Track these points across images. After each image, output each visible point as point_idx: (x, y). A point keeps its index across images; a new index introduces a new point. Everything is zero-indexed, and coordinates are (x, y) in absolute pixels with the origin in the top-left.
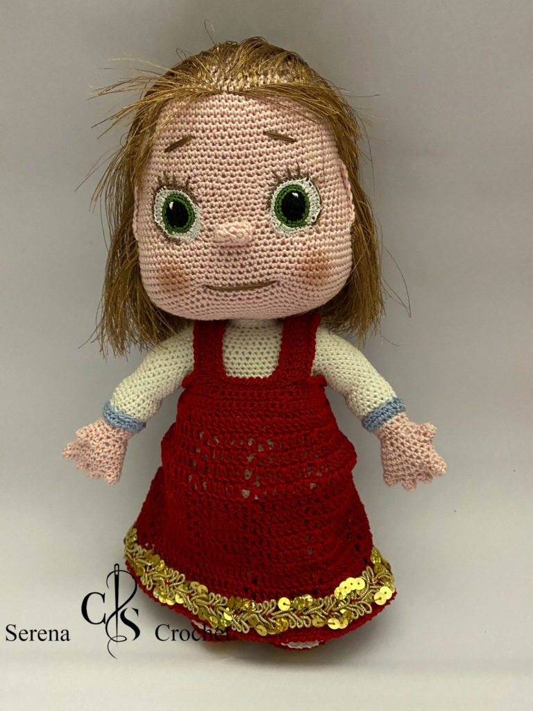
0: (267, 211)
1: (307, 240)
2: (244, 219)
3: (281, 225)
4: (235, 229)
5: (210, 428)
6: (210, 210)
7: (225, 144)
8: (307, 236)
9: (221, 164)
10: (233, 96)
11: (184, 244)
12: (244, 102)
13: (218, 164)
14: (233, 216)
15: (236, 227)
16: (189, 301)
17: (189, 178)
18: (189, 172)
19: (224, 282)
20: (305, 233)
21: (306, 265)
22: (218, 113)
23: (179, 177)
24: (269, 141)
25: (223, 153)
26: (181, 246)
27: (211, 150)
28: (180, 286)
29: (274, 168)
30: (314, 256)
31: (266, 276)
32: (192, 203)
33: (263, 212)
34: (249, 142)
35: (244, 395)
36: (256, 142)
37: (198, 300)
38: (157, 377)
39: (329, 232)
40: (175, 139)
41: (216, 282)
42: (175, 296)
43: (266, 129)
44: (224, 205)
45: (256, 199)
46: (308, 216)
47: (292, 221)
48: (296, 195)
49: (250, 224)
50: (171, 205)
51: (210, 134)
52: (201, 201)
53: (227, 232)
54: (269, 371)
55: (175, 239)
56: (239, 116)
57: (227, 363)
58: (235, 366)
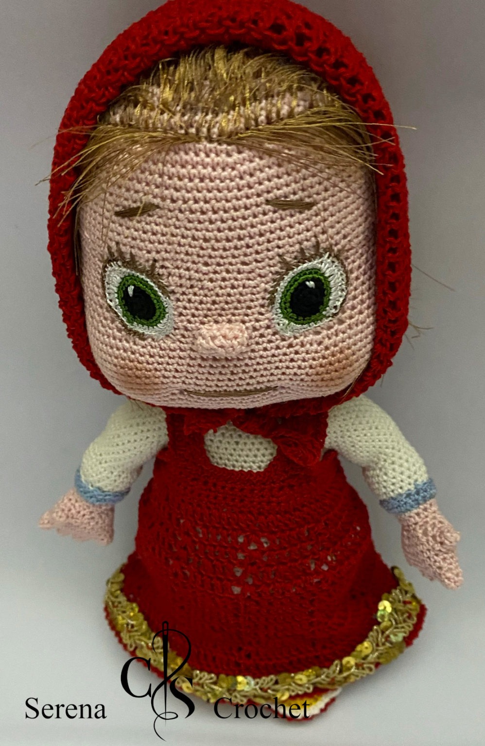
0: (269, 309)
1: (323, 338)
2: (236, 320)
3: (289, 324)
4: (223, 340)
6: (188, 305)
7: (207, 223)
8: (324, 332)
9: (202, 249)
10: (219, 147)
11: (150, 340)
12: (236, 156)
13: (197, 249)
14: (220, 315)
16: (160, 400)
17: (155, 261)
18: (153, 253)
19: (208, 389)
20: (322, 328)
21: (323, 369)
23: (140, 257)
24: (275, 212)
26: (146, 342)
27: (186, 228)
29: (281, 251)
30: (333, 356)
31: (265, 383)
32: (160, 294)
33: (263, 310)
34: (244, 218)
36: (255, 217)
37: (172, 400)
39: (357, 317)
40: (130, 202)
41: (197, 388)
43: (270, 196)
44: (207, 302)
45: (254, 294)
46: (327, 306)
47: (304, 317)
48: (311, 284)
50: (131, 290)
51: (184, 206)
52: (173, 293)
53: (211, 343)
54: (265, 459)
55: (138, 332)
56: (228, 181)
57: (211, 446)
58: (221, 451)
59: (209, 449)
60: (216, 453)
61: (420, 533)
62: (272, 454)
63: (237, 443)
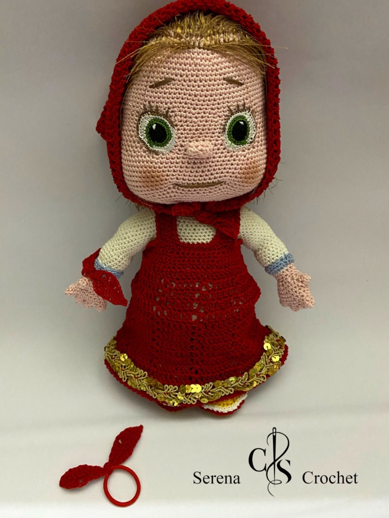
0: (222, 134)
1: (246, 154)
2: (207, 140)
3: (231, 144)
4: (202, 147)
5: (170, 276)
6: (183, 132)
7: (197, 87)
8: (247, 151)
9: (193, 100)
10: (203, 51)
11: (161, 155)
12: (211, 55)
13: (191, 100)
14: (199, 137)
15: (202, 146)
16: (161, 194)
17: (169, 108)
18: (169, 104)
19: (189, 182)
20: (246, 149)
21: (246, 171)
22: (192, 64)
23: (161, 107)
24: (227, 85)
25: (195, 93)
26: (159, 156)
27: (186, 90)
28: (157, 183)
29: (229, 104)
30: (251, 164)
31: (218, 178)
32: (170, 126)
33: (220, 135)
34: (214, 86)
35: (193, 254)
36: (218, 85)
37: (168, 193)
38: (131, 243)
39: (260, 147)
40: (159, 79)
41: (184, 182)
42: (152, 190)
43: (225, 76)
44: (193, 129)
45: (216, 126)
46: (248, 137)
47: (238, 141)
48: (242, 123)
49: (211, 143)
50: (154, 127)
51: (186, 78)
52: (176, 125)
53: (196, 150)
54: (210, 238)
55: (155, 151)
56: (207, 66)
57: (180, 233)
58: (186, 235)
59: (179, 234)
60: (183, 236)
61: (289, 280)
62: (213, 235)
63: (195, 229)
